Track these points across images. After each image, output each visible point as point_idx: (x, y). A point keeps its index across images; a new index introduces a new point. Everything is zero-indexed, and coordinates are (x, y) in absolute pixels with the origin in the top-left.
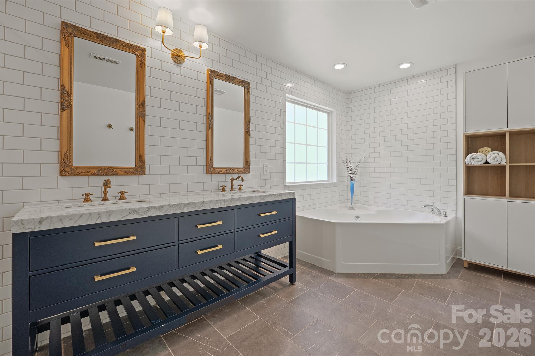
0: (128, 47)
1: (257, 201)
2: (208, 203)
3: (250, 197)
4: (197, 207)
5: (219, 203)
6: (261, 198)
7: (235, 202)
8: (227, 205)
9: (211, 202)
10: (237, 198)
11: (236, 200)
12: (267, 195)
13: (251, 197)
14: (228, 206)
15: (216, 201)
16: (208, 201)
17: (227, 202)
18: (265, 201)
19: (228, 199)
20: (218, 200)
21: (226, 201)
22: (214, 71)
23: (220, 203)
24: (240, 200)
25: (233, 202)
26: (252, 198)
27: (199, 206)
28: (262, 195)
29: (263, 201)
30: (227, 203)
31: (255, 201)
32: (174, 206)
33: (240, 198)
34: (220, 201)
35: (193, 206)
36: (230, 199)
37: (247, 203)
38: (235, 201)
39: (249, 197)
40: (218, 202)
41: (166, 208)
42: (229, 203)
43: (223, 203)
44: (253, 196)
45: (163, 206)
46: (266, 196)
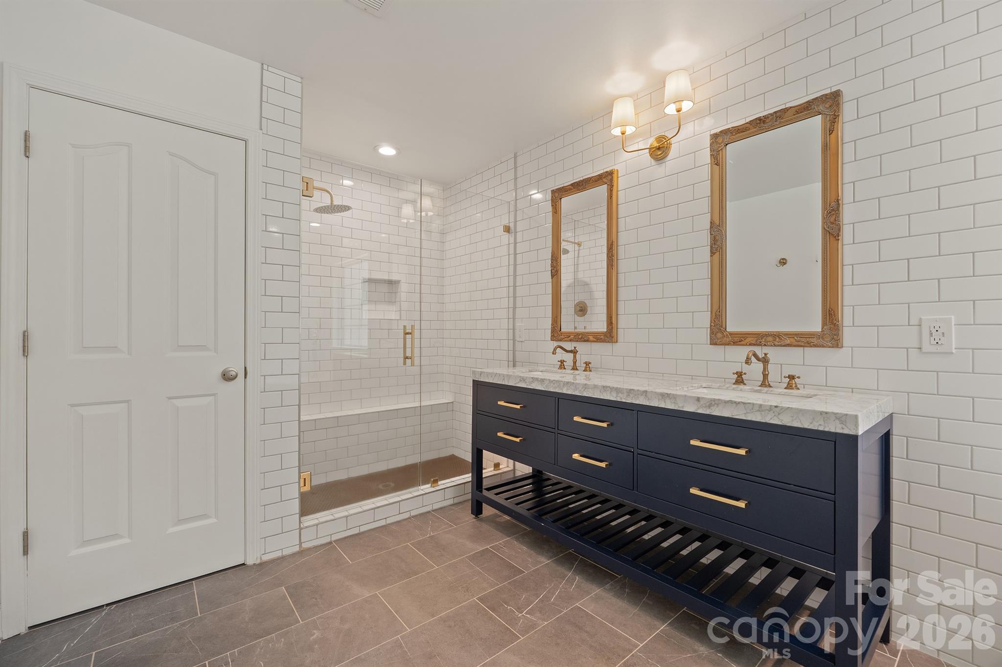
0: (598, 180)
1: (690, 408)
2: (592, 388)
3: (670, 394)
4: (578, 390)
5: (608, 393)
6: (702, 402)
7: (636, 397)
8: (621, 399)
9: (595, 387)
10: (640, 391)
11: (638, 394)
12: (719, 400)
13: (673, 394)
14: (624, 401)
15: (604, 387)
16: (592, 385)
17: (622, 394)
18: (712, 414)
19: (623, 389)
20: (607, 387)
21: (621, 392)
22: (721, 132)
23: (609, 391)
24: (646, 396)
25: (632, 395)
26: (675, 398)
27: (580, 388)
28: (703, 398)
29: (708, 412)
30: (620, 395)
31: (683, 407)
32: (554, 382)
33: (646, 391)
34: (610, 390)
35: (573, 388)
36: (626, 389)
37: (662, 405)
38: (635, 395)
39: (667, 394)
40: (607, 389)
41: (547, 383)
42: (625, 396)
43: (614, 394)
44: (676, 395)
45: (544, 379)
46: (716, 402)
